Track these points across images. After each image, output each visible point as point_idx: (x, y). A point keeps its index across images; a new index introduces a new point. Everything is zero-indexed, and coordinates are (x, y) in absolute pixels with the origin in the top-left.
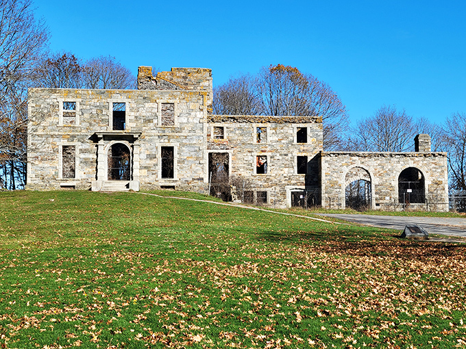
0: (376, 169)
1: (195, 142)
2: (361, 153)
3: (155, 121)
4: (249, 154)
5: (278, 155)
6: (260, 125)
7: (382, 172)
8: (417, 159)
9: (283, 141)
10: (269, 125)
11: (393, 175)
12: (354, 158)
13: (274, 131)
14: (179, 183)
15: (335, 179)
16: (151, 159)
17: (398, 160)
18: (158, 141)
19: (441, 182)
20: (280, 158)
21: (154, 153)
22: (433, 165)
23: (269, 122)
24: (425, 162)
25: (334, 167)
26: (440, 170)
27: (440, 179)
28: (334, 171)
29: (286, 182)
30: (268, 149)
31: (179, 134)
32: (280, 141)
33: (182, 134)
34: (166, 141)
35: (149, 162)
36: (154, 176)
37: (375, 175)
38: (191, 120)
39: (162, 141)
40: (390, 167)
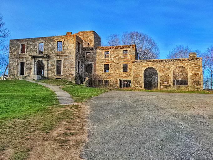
0: (160, 68)
1: (70, 58)
2: (152, 60)
3: (55, 50)
4: (101, 64)
5: (114, 64)
6: (106, 50)
7: (164, 69)
8: (184, 62)
9: (116, 57)
10: (110, 50)
11: (170, 71)
12: (148, 63)
13: (112, 53)
14: (63, 76)
15: (138, 74)
16: (52, 66)
17: (173, 63)
18: (55, 58)
19: (198, 74)
20: (115, 65)
21: (54, 63)
22: (194, 65)
23: (110, 49)
24: (188, 63)
25: (138, 68)
26: (198, 68)
27: (198, 72)
28: (138, 70)
29: (117, 76)
30: (110, 61)
31: (64, 55)
32: (115, 57)
33: (65, 55)
34: (59, 58)
35: (52, 67)
36: (53, 74)
37: (160, 71)
38: (69, 48)
39: (57, 58)
40: (168, 67)
